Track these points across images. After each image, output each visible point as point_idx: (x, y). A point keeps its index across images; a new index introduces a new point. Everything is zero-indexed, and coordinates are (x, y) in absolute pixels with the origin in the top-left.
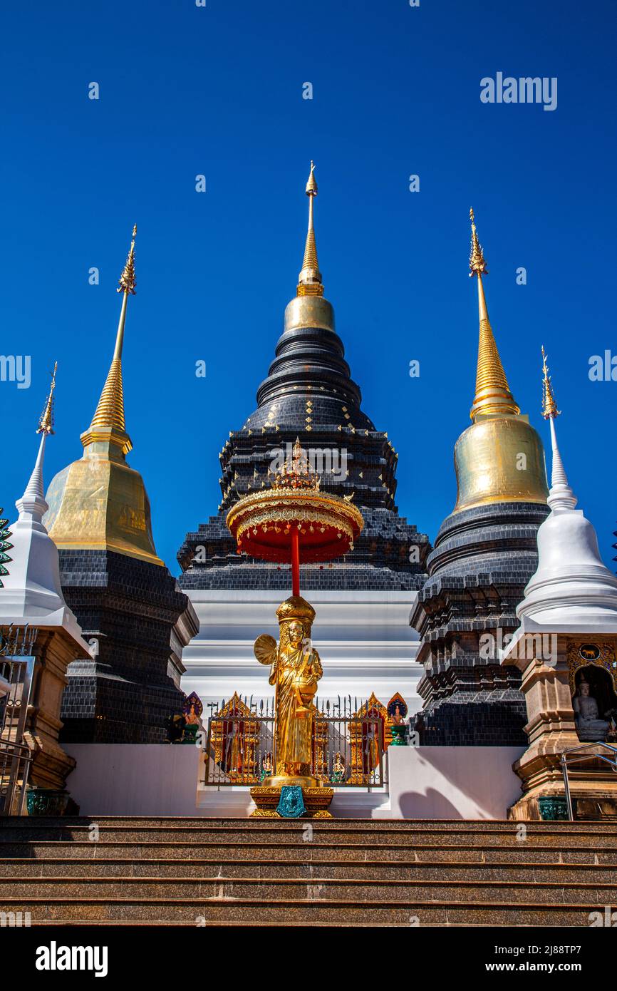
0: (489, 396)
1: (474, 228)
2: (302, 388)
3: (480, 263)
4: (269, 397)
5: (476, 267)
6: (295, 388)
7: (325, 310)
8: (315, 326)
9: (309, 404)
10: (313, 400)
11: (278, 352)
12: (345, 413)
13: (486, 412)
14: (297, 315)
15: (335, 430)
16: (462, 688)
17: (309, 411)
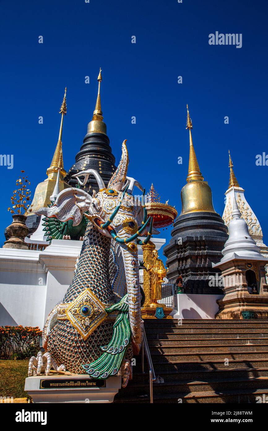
0: (194, 173)
1: (188, 112)
2: (96, 156)
3: (191, 125)
4: (82, 158)
5: (189, 126)
6: (94, 155)
7: (103, 127)
8: (101, 132)
9: (100, 163)
10: (101, 161)
11: (84, 141)
12: (113, 168)
13: (193, 179)
14: (93, 127)
15: (111, 174)
16: (192, 275)
17: (100, 165)
